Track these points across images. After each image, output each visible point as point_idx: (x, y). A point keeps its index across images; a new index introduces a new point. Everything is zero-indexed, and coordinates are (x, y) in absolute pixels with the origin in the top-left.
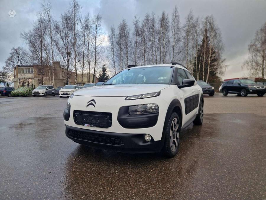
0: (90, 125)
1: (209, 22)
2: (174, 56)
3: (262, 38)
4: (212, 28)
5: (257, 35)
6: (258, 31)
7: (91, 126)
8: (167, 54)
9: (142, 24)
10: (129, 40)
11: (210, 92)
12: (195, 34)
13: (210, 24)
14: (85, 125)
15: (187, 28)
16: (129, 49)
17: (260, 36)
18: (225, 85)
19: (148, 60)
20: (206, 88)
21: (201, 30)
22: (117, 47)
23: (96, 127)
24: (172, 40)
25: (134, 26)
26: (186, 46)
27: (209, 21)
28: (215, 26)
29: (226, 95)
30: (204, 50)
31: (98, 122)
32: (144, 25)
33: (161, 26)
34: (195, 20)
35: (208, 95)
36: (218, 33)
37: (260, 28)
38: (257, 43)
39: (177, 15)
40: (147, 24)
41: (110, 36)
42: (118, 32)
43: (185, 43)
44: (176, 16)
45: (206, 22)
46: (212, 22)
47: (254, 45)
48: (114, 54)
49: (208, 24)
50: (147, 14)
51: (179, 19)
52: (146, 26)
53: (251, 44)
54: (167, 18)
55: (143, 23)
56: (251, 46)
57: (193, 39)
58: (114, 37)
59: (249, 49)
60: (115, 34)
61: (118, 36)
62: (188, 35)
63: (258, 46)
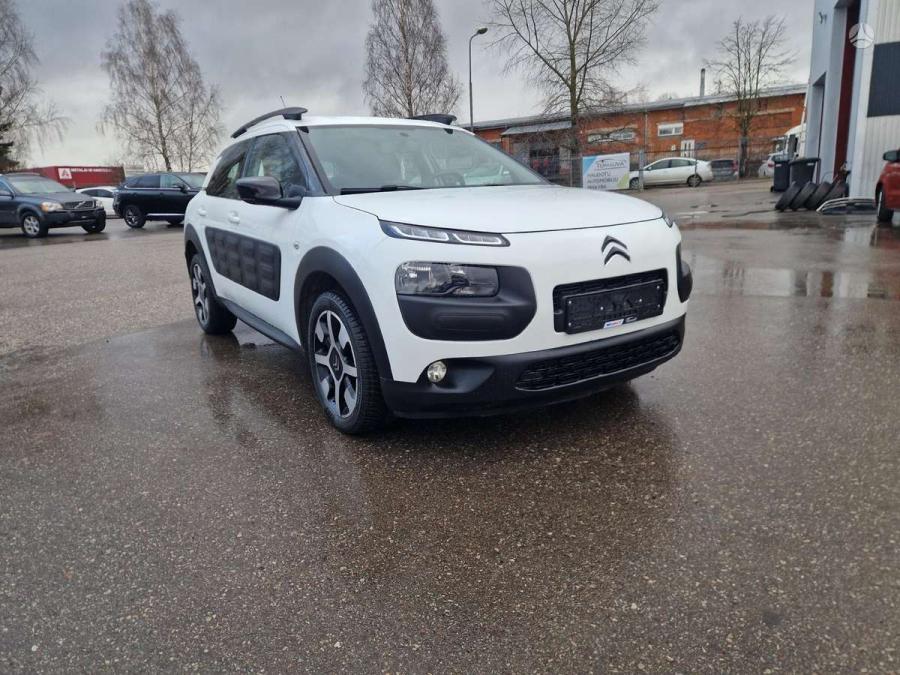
0: (622, 321)
3: (138, 35)
5: (124, 23)
11: (94, 218)
14: (605, 327)
17: (132, 28)
18: (124, 192)
20: (77, 203)
29: (138, 226)
31: (640, 304)
35: (80, 230)
38: (128, 50)
53: (109, 50)
56: (111, 57)
59: (107, 67)
63: (134, 62)
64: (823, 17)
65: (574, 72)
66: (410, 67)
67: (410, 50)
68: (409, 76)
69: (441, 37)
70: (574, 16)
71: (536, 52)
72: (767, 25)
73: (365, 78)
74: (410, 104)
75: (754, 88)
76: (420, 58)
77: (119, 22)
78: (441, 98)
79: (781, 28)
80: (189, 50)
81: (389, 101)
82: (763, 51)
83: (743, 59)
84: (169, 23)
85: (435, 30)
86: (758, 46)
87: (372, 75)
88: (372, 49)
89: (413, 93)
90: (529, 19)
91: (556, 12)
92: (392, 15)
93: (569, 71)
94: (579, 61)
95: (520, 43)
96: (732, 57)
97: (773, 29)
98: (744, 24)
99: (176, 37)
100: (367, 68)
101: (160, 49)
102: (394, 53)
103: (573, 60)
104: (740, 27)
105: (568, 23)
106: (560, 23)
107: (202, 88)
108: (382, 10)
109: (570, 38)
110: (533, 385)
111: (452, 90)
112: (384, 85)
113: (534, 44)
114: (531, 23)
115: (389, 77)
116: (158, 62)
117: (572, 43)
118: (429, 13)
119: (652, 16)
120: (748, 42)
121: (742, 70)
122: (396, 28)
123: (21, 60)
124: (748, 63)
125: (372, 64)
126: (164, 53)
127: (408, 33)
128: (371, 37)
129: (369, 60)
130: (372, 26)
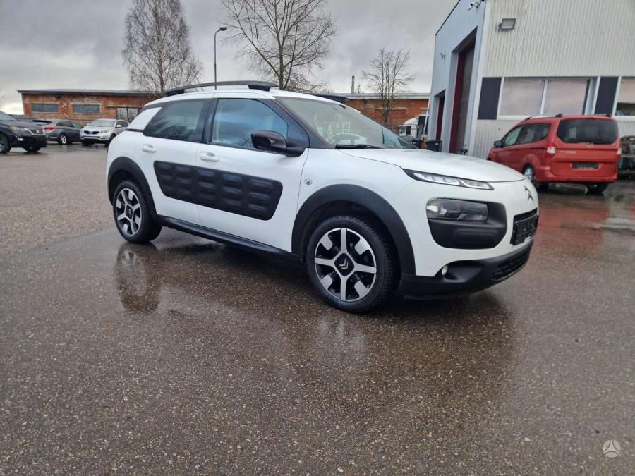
64: (443, 56)
65: (282, 68)
66: (162, 44)
67: (162, 32)
68: (160, 52)
69: (185, 26)
70: (282, 29)
71: (257, 49)
72: (399, 54)
73: (124, 48)
74: (161, 72)
75: (391, 92)
76: (169, 40)
78: (185, 71)
79: (406, 58)
82: (396, 71)
83: (385, 74)
85: (182, 21)
86: (394, 67)
87: (130, 46)
88: (130, 26)
89: (163, 65)
90: (253, 25)
91: (270, 24)
92: (147, 4)
93: (279, 65)
94: (286, 60)
95: (246, 42)
96: (378, 73)
97: (402, 58)
98: (386, 52)
100: (127, 41)
102: (148, 32)
103: (281, 58)
104: (384, 53)
105: (278, 33)
106: (273, 31)
109: (279, 43)
111: (193, 67)
112: (140, 55)
113: (256, 44)
114: (254, 29)
115: (144, 49)
117: (281, 48)
118: (176, 7)
119: (331, 37)
120: (388, 64)
121: (385, 81)
122: (150, 14)
124: (388, 77)
125: (130, 38)
127: (160, 21)
128: (129, 18)
129: (127, 35)
130: (131, 9)
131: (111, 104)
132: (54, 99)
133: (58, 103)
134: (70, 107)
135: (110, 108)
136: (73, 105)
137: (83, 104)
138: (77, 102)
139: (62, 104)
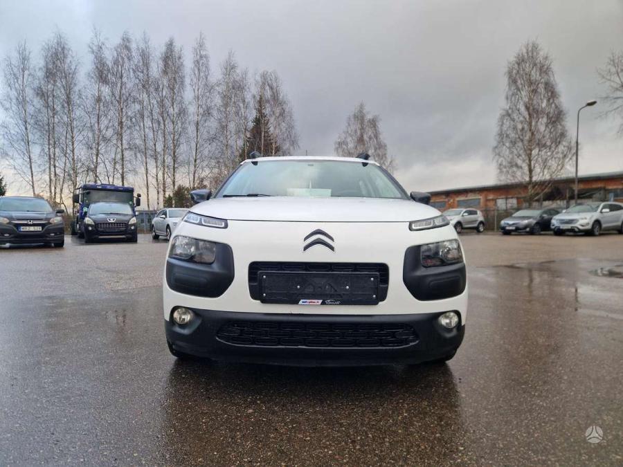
0: (320, 301)
1: (268, 85)
2: (198, 146)
3: (356, 131)
4: (275, 98)
5: (349, 125)
6: (350, 118)
7: (323, 303)
8: (182, 140)
9: (114, 57)
10: (76, 89)
12: (241, 105)
13: (271, 88)
14: (301, 302)
15: (224, 87)
16: (78, 112)
17: (353, 127)
19: (130, 148)
21: (254, 97)
22: (38, 102)
23: (340, 304)
24: (192, 109)
25: (91, 57)
26: (224, 128)
27: (269, 82)
28: (282, 95)
30: (260, 140)
31: (347, 290)
32: (117, 60)
33: (165, 72)
34: (240, 75)
36: (287, 110)
37: (353, 113)
38: (349, 139)
39: (203, 53)
40: (126, 60)
41: (15, 70)
42: (42, 63)
43: (220, 121)
44: (201, 57)
45: (264, 84)
46: (275, 85)
47: (345, 143)
48: (29, 121)
49: (267, 88)
50: (126, 33)
51: (208, 64)
52: (124, 63)
53: (339, 140)
54: (181, 55)
55: (116, 55)
56: (340, 144)
57: (237, 113)
58: (26, 72)
59: (337, 149)
60: (31, 66)
61: (40, 74)
62: (226, 105)
63: (351, 145)
66: (533, 134)
67: (533, 124)
68: (531, 141)
69: (561, 111)
73: (494, 144)
74: (530, 160)
76: (542, 128)
77: (347, 124)
80: (381, 137)
81: (512, 159)
84: (373, 123)
85: (557, 107)
87: (501, 142)
88: (502, 125)
89: (533, 152)
99: (376, 130)
100: (497, 137)
101: (365, 137)
107: (386, 157)
108: (513, 99)
110: (233, 339)
112: (509, 148)
115: (514, 143)
116: (364, 145)
123: (291, 148)
125: (502, 135)
126: (368, 139)
127: (533, 111)
128: (502, 117)
129: (499, 132)
130: (504, 110)
131: (491, 197)
132: (444, 197)
133: (446, 200)
134: (456, 202)
135: (490, 200)
136: (458, 201)
137: (466, 199)
138: (461, 198)
139: (449, 201)
